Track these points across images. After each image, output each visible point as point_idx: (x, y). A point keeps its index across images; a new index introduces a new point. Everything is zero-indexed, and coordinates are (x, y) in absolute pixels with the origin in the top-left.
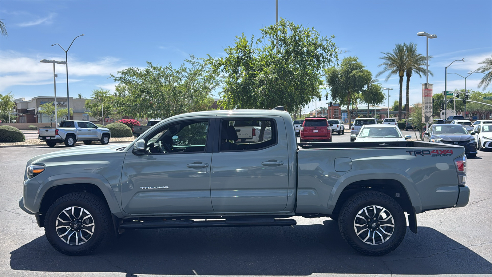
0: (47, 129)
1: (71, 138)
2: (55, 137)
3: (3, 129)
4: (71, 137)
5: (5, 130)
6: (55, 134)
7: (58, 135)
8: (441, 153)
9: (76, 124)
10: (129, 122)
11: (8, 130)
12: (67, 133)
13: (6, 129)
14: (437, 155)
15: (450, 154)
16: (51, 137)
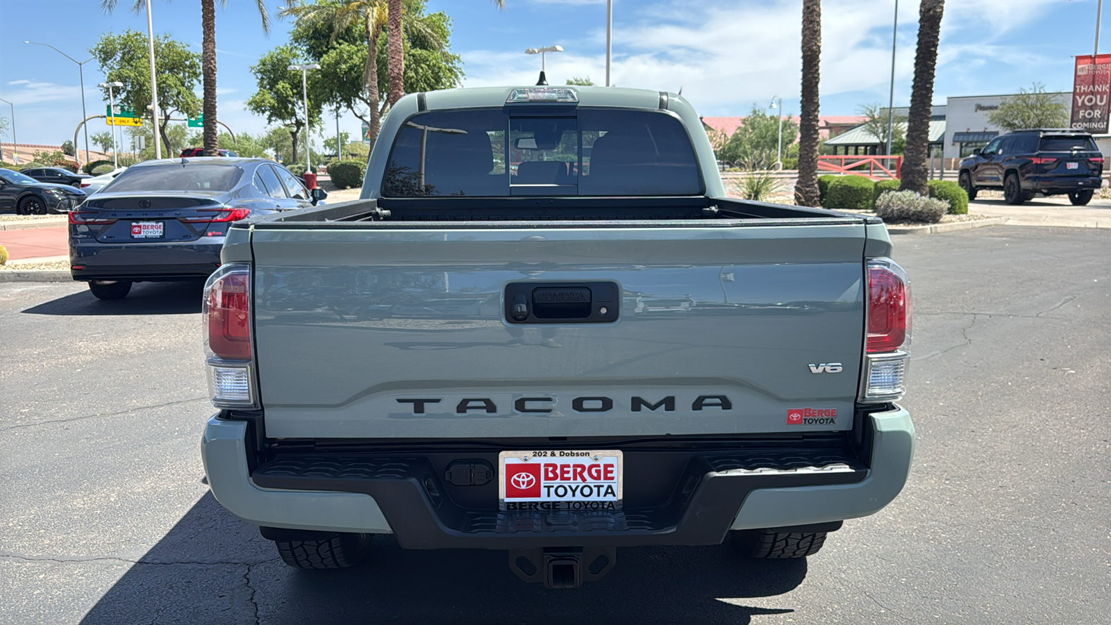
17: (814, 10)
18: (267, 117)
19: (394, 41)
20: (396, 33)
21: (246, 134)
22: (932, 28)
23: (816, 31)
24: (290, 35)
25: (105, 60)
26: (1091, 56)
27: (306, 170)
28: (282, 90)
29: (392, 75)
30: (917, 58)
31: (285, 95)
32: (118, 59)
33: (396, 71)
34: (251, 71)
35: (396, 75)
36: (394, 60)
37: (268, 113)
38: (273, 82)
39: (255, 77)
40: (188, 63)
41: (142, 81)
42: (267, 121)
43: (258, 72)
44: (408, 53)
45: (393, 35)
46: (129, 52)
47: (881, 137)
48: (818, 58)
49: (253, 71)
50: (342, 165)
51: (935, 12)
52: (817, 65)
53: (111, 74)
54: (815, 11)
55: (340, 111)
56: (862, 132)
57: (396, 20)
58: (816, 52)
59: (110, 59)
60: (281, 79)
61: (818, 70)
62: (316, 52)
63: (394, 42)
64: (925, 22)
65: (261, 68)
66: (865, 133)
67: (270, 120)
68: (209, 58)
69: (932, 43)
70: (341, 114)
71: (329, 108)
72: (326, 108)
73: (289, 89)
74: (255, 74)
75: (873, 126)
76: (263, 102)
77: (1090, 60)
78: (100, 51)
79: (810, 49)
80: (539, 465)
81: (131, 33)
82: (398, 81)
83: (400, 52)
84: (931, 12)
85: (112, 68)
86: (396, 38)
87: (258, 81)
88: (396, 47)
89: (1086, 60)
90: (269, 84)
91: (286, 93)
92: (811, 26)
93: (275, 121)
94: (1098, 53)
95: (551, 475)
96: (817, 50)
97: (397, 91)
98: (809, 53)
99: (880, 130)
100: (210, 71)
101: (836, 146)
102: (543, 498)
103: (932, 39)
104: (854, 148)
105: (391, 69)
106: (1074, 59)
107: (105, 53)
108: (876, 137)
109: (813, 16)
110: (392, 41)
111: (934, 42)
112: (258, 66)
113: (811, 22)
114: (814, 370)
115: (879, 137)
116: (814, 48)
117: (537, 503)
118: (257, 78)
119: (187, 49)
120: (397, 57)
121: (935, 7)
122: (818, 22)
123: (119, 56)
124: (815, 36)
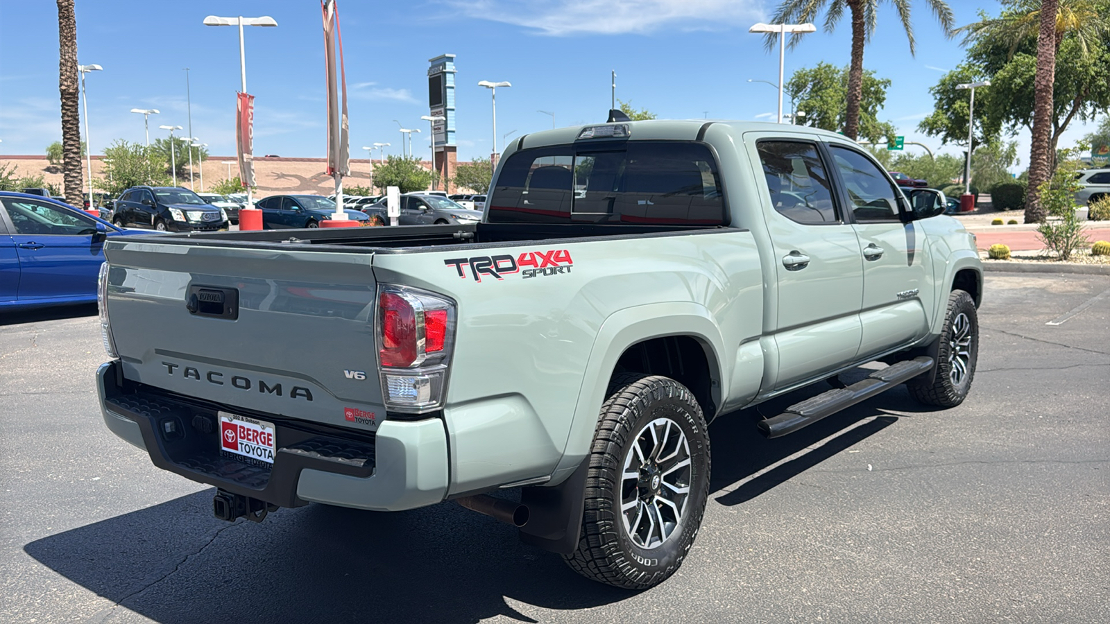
18: (942, 137)
19: (1045, 50)
20: (1048, 42)
21: (947, 154)
24: (967, 52)
25: (797, 92)
27: (965, 191)
28: (959, 110)
29: (1039, 88)
31: (961, 115)
32: (809, 90)
33: (1044, 83)
34: (930, 92)
35: (1043, 87)
36: (1042, 71)
37: (942, 134)
38: (951, 102)
39: (933, 98)
40: (872, 89)
41: (825, 109)
42: (942, 142)
43: (937, 93)
44: (1100, 59)
45: (1043, 45)
46: (819, 83)
49: (932, 92)
50: (1004, 185)
53: (800, 105)
55: (1016, 127)
57: (1048, 28)
59: (801, 91)
60: (959, 98)
62: (992, 69)
63: (1043, 53)
65: (941, 89)
67: (945, 141)
68: (855, 85)
70: (1017, 131)
71: (1006, 125)
72: (1004, 126)
73: (966, 108)
74: (934, 94)
76: (936, 123)
78: (793, 84)
80: (236, 425)
81: (823, 65)
82: (1044, 94)
83: (1050, 62)
85: (803, 99)
86: (1047, 48)
87: (936, 101)
88: (1046, 57)
90: (947, 104)
91: (963, 112)
93: (951, 141)
95: (242, 435)
97: (1043, 104)
100: (854, 98)
102: (239, 452)
105: (1038, 81)
107: (797, 86)
110: (1042, 51)
112: (938, 86)
114: (347, 375)
117: (236, 454)
118: (936, 99)
119: (873, 76)
120: (1046, 68)
123: (810, 86)
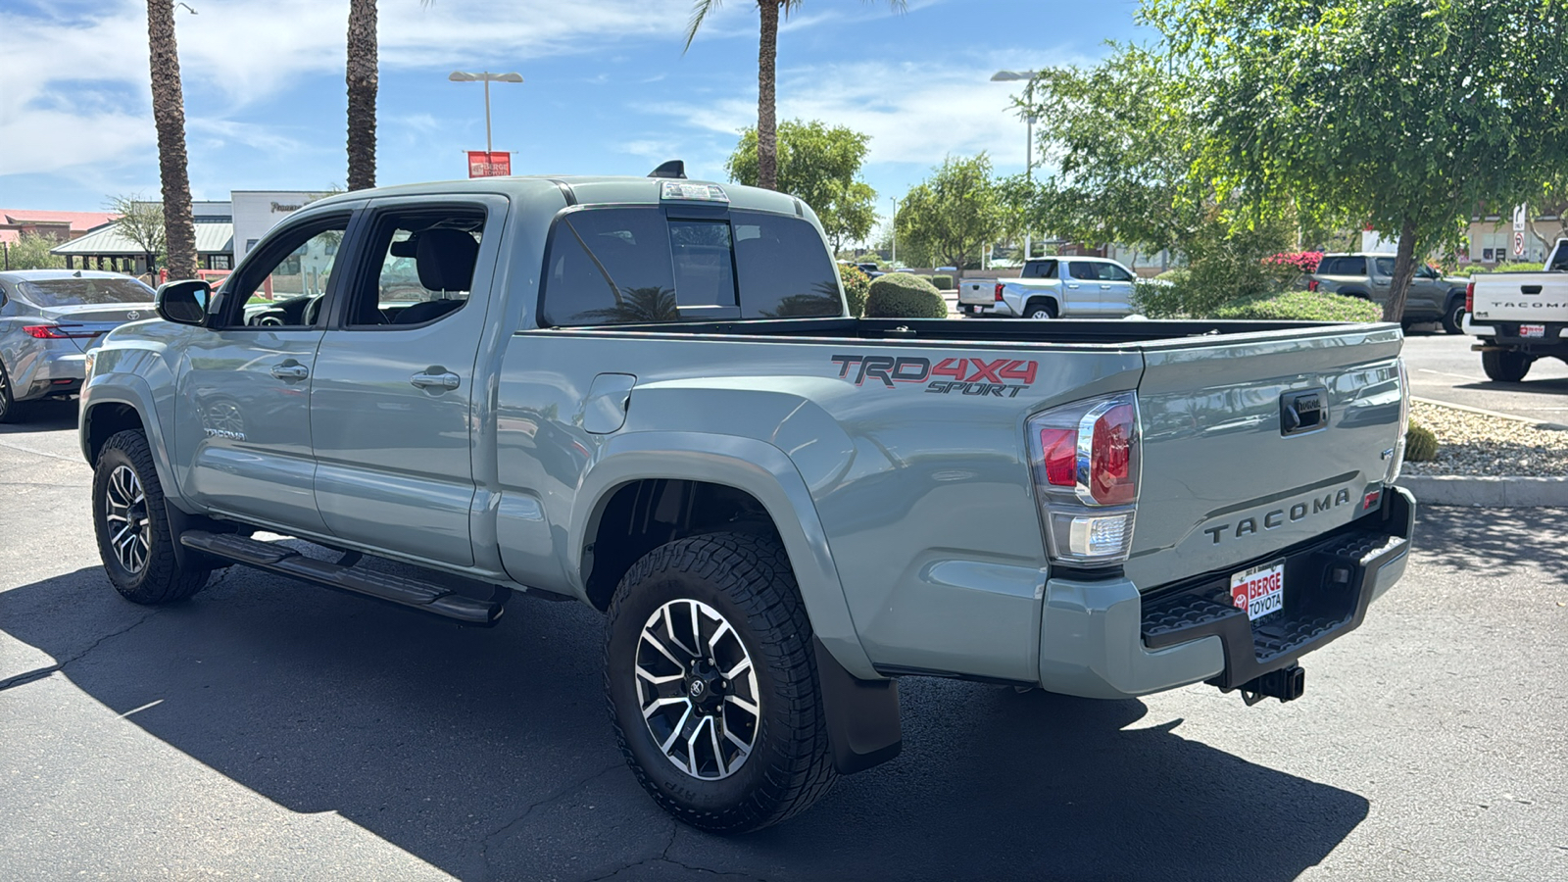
0: (976, 284)
1: (1041, 312)
2: (992, 306)
3: (889, 281)
4: (1042, 306)
5: (894, 285)
6: (993, 298)
7: (1002, 300)
8: (975, 378)
9: (1062, 269)
10: (1298, 261)
11: (900, 285)
12: (1030, 296)
13: (896, 283)
14: (951, 385)
15: (1020, 382)
16: (984, 306)
17: (168, 60)
22: (367, 104)
23: (175, 91)
26: (485, 153)
30: (350, 142)
47: (146, 244)
48: (182, 129)
51: (369, 82)
52: (181, 139)
54: (171, 60)
56: (115, 236)
58: (179, 120)
61: (183, 146)
64: (358, 94)
66: (121, 237)
69: (369, 124)
75: (133, 227)
77: (484, 158)
79: (169, 115)
80: (1247, 584)
84: (364, 83)
89: (479, 158)
92: (167, 82)
94: (493, 150)
96: (180, 117)
98: (169, 121)
99: (143, 234)
101: (69, 256)
103: (369, 119)
104: (96, 259)
106: (467, 155)
108: (138, 243)
109: (168, 69)
111: (372, 123)
113: (167, 77)
115: (143, 244)
116: (176, 114)
121: (368, 76)
122: (177, 77)
124: (175, 98)
